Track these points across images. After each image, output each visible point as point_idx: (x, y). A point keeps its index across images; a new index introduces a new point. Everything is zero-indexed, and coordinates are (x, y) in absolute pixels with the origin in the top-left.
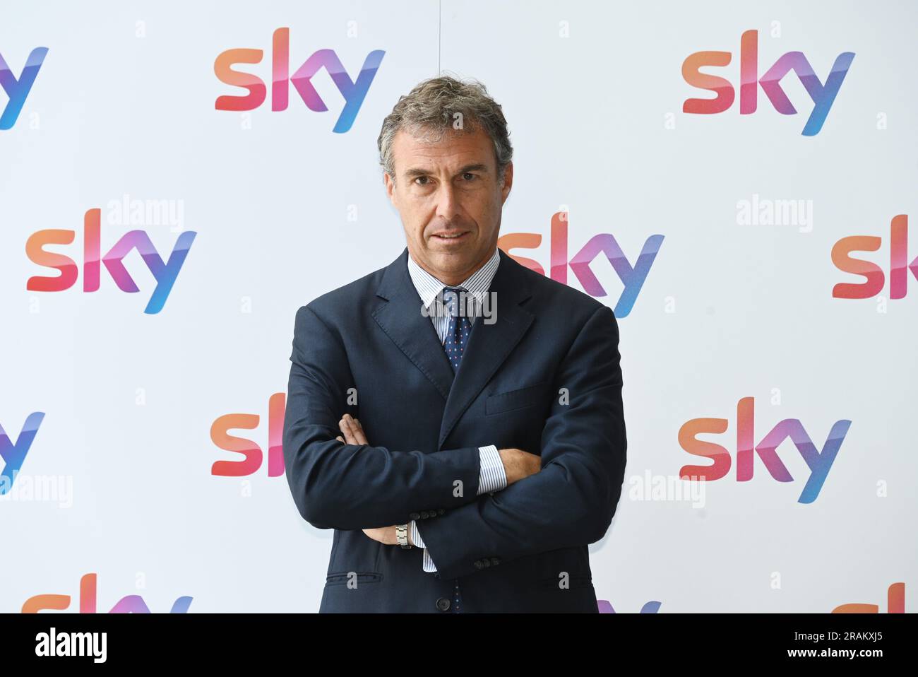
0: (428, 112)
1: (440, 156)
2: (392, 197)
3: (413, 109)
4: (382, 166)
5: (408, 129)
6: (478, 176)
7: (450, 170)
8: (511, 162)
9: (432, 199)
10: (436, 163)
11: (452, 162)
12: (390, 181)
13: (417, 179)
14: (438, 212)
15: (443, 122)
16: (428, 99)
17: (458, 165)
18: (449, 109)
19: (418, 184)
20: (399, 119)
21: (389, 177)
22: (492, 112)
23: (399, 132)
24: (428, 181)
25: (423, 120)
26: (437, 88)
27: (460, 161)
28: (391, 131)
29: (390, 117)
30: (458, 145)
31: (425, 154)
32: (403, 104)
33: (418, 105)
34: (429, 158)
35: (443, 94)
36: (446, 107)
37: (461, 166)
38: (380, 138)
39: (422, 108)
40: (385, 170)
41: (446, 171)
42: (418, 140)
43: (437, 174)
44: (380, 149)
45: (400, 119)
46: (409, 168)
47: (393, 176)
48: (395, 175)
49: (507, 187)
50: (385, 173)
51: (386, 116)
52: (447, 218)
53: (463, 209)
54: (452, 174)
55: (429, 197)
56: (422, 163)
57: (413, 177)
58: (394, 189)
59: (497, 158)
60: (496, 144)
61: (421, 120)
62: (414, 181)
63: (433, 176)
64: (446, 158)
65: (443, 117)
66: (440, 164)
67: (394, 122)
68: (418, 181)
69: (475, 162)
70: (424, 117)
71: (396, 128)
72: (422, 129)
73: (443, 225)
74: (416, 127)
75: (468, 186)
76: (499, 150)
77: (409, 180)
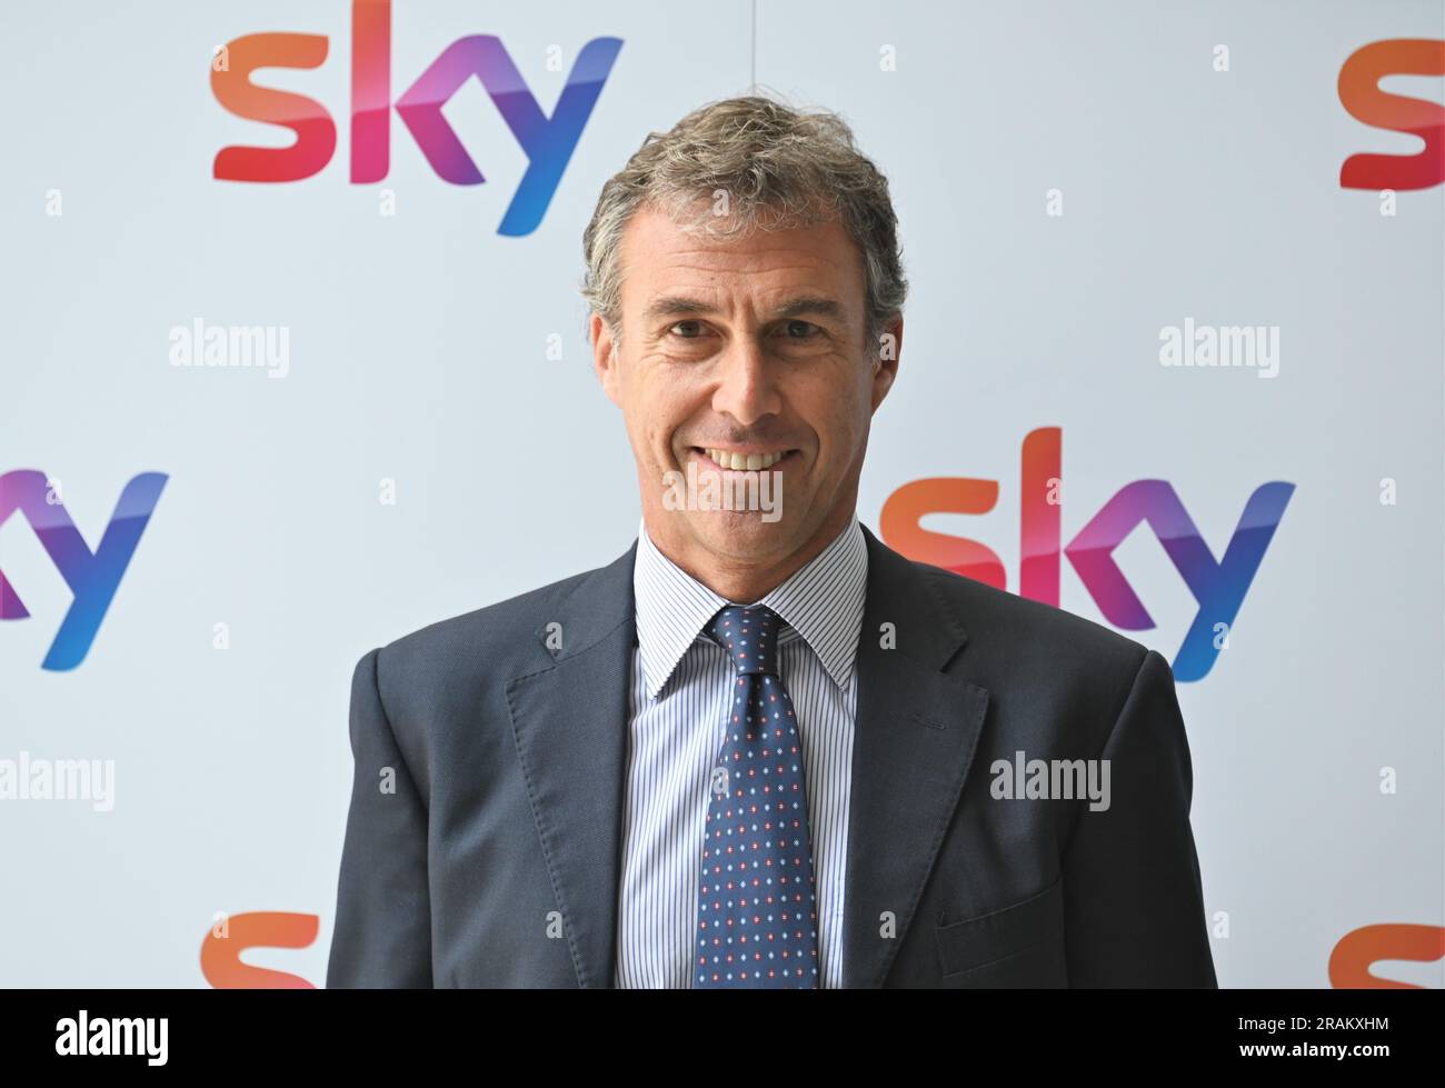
0: (713, 163)
1: (737, 271)
2: (607, 374)
3: (680, 156)
4: (588, 299)
5: (663, 202)
6: (821, 331)
7: (757, 306)
8: (899, 312)
9: (709, 371)
10: (724, 285)
11: (765, 287)
12: (607, 334)
13: (674, 325)
14: (718, 402)
15: (749, 188)
16: (717, 136)
17: (780, 295)
18: (767, 161)
19: (676, 335)
20: (643, 182)
21: (605, 324)
22: (865, 184)
23: (642, 210)
24: (702, 331)
25: (703, 181)
26: (740, 114)
27: (784, 287)
28: (621, 208)
29: (620, 178)
30: (782, 249)
31: (701, 264)
32: (654, 149)
33: (691, 149)
34: (710, 274)
35: (754, 126)
36: (761, 155)
37: (784, 298)
38: (592, 226)
39: (700, 155)
40: (593, 308)
41: (749, 308)
42: (688, 228)
43: (727, 312)
44: (589, 255)
45: (644, 180)
46: (659, 297)
47: (614, 317)
48: (619, 319)
49: (887, 373)
50: (594, 315)
51: (611, 174)
52: (742, 418)
53: (784, 398)
54: (761, 316)
55: (701, 367)
56: (688, 284)
57: (666, 320)
58: (614, 353)
59: (869, 295)
60: (871, 258)
61: (696, 183)
62: (666, 330)
63: (714, 318)
64: (751, 277)
65: (753, 176)
66: (734, 290)
67: (631, 189)
68: (677, 330)
69: (820, 295)
70: (704, 175)
71: (633, 202)
72: (699, 203)
73: (727, 432)
74: (684, 199)
75: (800, 351)
76: (877, 279)
77: (656, 327)
